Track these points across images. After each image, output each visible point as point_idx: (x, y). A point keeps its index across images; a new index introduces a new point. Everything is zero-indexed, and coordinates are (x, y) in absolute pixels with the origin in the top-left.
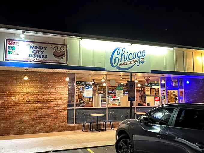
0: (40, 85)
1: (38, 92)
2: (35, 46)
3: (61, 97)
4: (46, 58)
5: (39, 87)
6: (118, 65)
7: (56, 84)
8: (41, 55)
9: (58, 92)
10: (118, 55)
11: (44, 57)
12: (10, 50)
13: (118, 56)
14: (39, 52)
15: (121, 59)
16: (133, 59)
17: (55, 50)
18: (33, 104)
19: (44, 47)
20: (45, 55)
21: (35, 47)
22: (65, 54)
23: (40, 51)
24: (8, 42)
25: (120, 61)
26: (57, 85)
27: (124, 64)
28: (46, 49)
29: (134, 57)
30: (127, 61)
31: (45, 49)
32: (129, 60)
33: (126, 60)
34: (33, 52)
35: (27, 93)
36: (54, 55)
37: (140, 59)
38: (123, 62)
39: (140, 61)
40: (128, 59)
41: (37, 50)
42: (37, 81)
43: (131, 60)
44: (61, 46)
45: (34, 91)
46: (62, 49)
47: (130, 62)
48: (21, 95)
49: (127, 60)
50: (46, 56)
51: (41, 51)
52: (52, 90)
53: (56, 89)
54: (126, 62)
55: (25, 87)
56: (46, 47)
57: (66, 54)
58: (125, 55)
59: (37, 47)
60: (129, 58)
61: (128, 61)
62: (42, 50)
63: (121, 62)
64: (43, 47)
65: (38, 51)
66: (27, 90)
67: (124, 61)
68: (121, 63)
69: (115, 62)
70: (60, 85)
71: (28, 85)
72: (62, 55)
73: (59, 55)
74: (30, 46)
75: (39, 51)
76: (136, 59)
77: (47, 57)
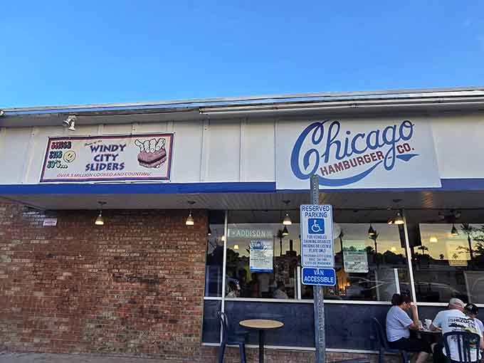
0: (143, 239)
1: (138, 254)
2: (102, 146)
3: (187, 269)
4: (121, 169)
5: (140, 243)
6: (318, 172)
7: (178, 237)
8: (111, 164)
9: (183, 255)
10: (316, 143)
11: (117, 169)
12: (52, 160)
13: (315, 147)
14: (107, 158)
15: (327, 154)
16: (369, 151)
17: (142, 149)
18: (127, 283)
19: (121, 146)
20: (120, 163)
21: (101, 148)
22: (165, 155)
23: (110, 155)
24: (51, 144)
25: (322, 160)
26: (180, 239)
27: (338, 167)
28: (124, 149)
29: (373, 144)
30: (346, 158)
31: (122, 150)
32: (355, 156)
33: (346, 153)
34: (95, 159)
35: (116, 258)
36: (139, 160)
37: (393, 148)
38: (333, 161)
39: (397, 153)
40: (349, 152)
41: (104, 153)
42: (139, 231)
43: (362, 155)
44: (157, 138)
45: (130, 253)
46: (160, 144)
47: (360, 160)
48: (105, 261)
49: (349, 155)
50: (121, 165)
51: (113, 156)
52: (168, 251)
53: (177, 247)
54: (344, 159)
55: (114, 244)
56: (125, 145)
57: (167, 156)
58: (338, 143)
59: (105, 147)
60: (354, 150)
61: (351, 157)
62: (115, 153)
63: (326, 161)
64: (118, 145)
65: (105, 155)
66: (118, 251)
67: (338, 157)
68: (327, 165)
69: (306, 164)
70: (187, 239)
71: (121, 239)
72: (159, 159)
73: (152, 159)
74: (91, 147)
75: (108, 156)
76: (378, 149)
77: (123, 167)
